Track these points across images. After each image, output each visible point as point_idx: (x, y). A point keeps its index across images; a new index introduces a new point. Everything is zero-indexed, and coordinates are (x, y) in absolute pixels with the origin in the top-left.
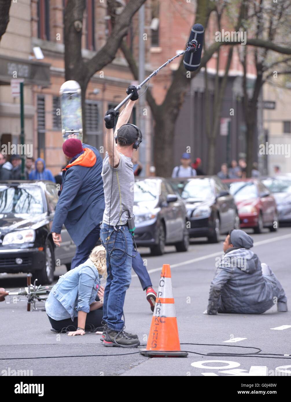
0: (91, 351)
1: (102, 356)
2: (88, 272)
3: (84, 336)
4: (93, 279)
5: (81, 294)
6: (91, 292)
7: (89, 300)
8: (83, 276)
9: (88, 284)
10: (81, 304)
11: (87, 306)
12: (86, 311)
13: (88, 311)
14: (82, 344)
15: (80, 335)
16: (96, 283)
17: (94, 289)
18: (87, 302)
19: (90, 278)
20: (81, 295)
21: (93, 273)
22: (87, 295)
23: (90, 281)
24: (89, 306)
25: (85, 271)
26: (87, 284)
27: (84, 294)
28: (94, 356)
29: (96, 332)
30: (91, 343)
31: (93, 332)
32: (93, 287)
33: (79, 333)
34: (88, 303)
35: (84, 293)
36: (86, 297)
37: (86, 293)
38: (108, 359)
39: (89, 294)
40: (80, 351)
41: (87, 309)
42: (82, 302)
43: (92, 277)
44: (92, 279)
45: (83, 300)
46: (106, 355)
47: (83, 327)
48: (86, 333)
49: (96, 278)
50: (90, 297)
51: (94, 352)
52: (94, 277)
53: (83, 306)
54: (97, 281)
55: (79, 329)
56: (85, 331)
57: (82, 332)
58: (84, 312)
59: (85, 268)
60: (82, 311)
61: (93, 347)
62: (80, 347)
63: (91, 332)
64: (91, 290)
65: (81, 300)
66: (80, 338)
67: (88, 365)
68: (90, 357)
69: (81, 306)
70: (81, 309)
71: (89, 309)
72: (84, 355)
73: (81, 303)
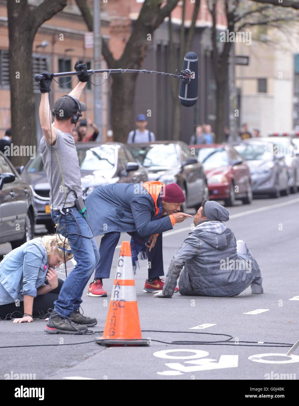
0: (40, 339)
1: (52, 346)
2: (34, 251)
3: (31, 323)
4: (40, 259)
5: (26, 275)
6: (38, 273)
7: (35, 283)
8: (29, 255)
9: (34, 264)
10: (26, 287)
11: (34, 289)
12: (32, 295)
13: (35, 295)
14: (29, 332)
15: (27, 322)
16: (43, 264)
17: (41, 270)
18: (33, 285)
19: (37, 258)
20: (26, 277)
21: (39, 251)
22: (33, 277)
23: (36, 260)
24: (36, 289)
25: (30, 249)
26: (32, 264)
27: (29, 276)
28: (43, 346)
29: (45, 319)
30: (40, 332)
31: (42, 319)
32: (40, 268)
33: (26, 320)
34: (35, 286)
35: (29, 274)
36: (32, 279)
37: (32, 275)
38: (59, 349)
39: (35, 275)
40: (27, 340)
41: (34, 293)
42: (28, 285)
43: (38, 256)
44: (38, 258)
45: (28, 283)
46: (56, 344)
47: (31, 313)
48: (33, 320)
49: (44, 257)
50: (37, 278)
51: (43, 341)
52: (41, 256)
53: (28, 289)
54: (44, 261)
55: (25, 316)
56: (33, 318)
57: (29, 319)
58: (30, 296)
59: (30, 245)
60: (27, 295)
61: (42, 336)
62: (27, 336)
63: (40, 319)
64: (37, 271)
65: (26, 283)
66: (27, 326)
67: (36, 356)
68: (38, 347)
69: (26, 290)
70: (26, 293)
71: (36, 292)
72: (32, 345)
73: (26, 285)
